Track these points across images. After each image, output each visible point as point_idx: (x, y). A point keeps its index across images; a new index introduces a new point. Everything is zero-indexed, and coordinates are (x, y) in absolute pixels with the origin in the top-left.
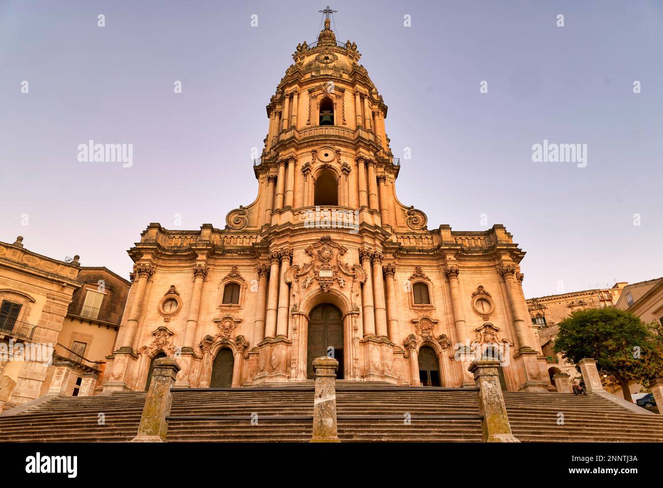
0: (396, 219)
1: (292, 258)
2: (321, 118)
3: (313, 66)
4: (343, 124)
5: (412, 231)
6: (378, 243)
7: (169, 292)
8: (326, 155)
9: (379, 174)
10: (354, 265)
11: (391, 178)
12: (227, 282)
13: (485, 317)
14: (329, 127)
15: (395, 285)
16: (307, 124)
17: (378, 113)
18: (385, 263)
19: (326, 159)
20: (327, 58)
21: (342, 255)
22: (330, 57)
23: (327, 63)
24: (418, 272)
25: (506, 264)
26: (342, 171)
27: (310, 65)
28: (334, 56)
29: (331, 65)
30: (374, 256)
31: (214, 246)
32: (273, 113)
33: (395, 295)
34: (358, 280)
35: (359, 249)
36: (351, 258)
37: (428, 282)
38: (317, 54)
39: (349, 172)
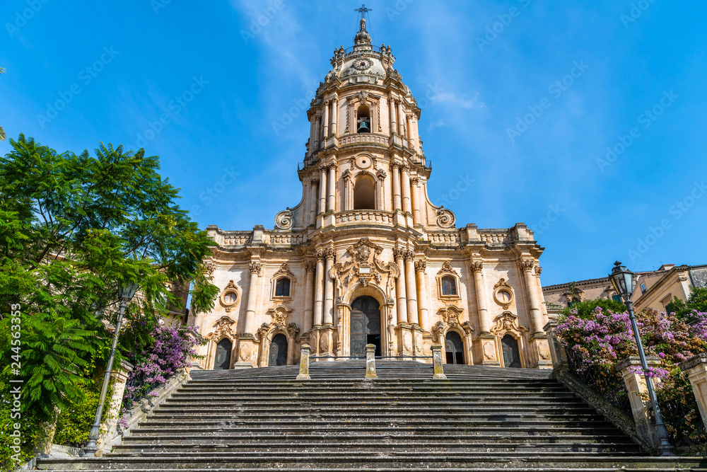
0: (427, 219)
1: (335, 256)
2: (359, 125)
3: (350, 73)
4: (379, 131)
5: (442, 229)
6: (410, 242)
7: (229, 286)
8: (364, 162)
9: (412, 177)
10: (389, 263)
11: (423, 180)
12: (278, 276)
13: (505, 306)
14: (366, 134)
15: (425, 278)
16: (346, 132)
17: (412, 116)
18: (416, 260)
19: (364, 166)
20: (363, 64)
21: (378, 254)
22: (366, 63)
23: (363, 70)
24: (447, 266)
25: (525, 259)
26: (378, 177)
27: (347, 71)
28: (369, 61)
29: (367, 71)
30: (407, 254)
31: (265, 245)
32: (313, 118)
33: (426, 287)
34: (394, 275)
35: (393, 249)
36: (386, 256)
37: (455, 275)
38: (354, 60)
39: (384, 178)
